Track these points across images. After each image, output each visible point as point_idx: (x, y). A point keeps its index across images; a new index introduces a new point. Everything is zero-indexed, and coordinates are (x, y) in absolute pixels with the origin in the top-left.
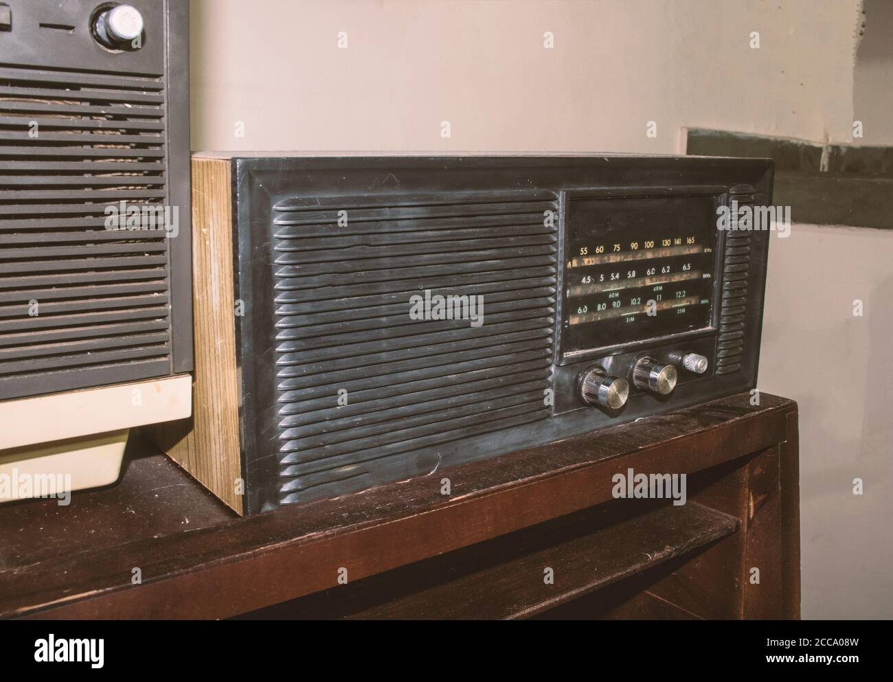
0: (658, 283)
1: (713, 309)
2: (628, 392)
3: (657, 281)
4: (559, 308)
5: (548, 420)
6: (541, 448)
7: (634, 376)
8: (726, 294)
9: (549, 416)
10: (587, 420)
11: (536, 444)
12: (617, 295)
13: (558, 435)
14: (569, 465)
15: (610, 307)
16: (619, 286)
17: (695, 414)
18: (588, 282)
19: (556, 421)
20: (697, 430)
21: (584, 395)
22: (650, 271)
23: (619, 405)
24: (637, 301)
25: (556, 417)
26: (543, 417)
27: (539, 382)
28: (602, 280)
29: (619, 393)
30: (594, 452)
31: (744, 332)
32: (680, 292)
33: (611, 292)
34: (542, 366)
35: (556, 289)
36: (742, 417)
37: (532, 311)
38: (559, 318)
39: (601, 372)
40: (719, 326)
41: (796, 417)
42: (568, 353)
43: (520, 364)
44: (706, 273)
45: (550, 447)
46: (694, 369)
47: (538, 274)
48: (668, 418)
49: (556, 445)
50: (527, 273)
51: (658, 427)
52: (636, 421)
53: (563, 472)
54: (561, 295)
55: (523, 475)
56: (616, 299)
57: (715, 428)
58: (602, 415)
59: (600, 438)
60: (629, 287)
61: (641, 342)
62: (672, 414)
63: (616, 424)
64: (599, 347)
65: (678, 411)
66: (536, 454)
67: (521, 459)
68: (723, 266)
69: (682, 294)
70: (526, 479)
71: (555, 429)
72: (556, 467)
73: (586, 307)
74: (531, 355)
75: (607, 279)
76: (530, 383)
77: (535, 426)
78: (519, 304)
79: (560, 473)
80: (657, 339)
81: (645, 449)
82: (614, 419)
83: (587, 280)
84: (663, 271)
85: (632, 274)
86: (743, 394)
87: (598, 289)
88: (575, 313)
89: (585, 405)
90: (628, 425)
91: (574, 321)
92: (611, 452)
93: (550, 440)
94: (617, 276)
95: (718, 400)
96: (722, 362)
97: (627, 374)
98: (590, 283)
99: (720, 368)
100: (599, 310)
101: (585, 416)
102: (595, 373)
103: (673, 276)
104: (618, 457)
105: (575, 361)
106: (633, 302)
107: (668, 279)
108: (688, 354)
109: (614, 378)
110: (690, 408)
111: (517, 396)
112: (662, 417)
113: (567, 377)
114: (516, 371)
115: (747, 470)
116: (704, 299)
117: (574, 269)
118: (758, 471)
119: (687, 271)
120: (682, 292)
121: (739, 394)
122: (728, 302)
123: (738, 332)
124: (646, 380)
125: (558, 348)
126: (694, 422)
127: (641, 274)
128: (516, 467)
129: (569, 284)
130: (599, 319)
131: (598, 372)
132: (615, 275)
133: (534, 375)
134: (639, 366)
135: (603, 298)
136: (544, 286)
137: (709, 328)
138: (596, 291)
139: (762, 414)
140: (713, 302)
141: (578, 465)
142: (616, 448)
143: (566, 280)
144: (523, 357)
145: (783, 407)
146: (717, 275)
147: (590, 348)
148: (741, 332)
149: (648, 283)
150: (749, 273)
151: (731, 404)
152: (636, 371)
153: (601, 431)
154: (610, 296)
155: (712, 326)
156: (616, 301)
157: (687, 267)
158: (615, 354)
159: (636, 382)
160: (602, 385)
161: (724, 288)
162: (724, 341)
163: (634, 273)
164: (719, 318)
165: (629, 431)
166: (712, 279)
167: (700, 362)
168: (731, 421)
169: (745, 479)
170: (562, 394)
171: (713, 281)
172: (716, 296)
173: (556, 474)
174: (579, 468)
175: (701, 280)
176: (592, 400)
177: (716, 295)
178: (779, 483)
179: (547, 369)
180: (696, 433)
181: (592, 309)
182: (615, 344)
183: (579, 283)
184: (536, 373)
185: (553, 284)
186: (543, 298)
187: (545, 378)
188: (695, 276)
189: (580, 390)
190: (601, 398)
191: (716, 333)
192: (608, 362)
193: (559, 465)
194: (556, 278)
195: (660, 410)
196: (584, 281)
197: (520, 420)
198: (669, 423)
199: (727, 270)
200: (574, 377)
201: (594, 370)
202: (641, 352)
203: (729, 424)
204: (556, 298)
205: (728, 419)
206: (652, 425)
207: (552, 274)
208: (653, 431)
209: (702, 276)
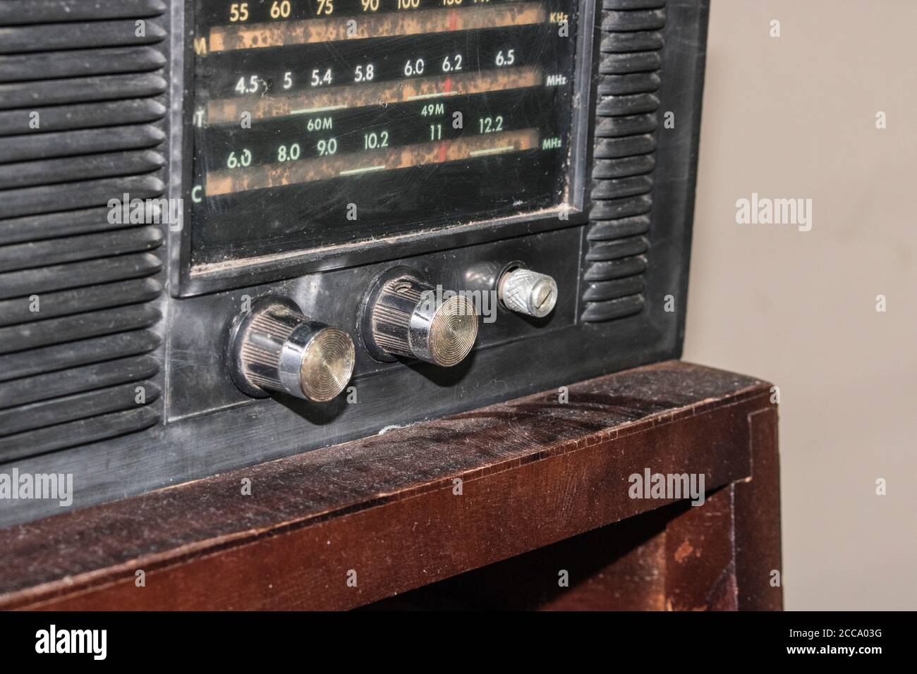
0: (436, 95)
1: (573, 161)
2: (352, 361)
3: (430, 91)
4: (176, 153)
5: (153, 432)
6: (136, 501)
7: (374, 323)
8: (605, 126)
9: (156, 422)
10: (258, 432)
11: (125, 492)
12: (328, 123)
13: (183, 469)
14: (197, 540)
15: (309, 152)
16: (336, 102)
17: (525, 415)
18: (253, 90)
19: (179, 433)
20: (525, 453)
21: (244, 370)
22: (413, 64)
23: (331, 391)
24: (380, 140)
25: (176, 423)
26: (139, 425)
27: (127, 337)
28: (286, 87)
29: (330, 362)
30: (265, 509)
31: (651, 219)
32: (489, 120)
33: (313, 116)
34: (134, 297)
35: (168, 105)
36: (639, 422)
37: (105, 158)
38: (176, 180)
39: (286, 312)
40: (588, 203)
41: (771, 419)
42: (203, 266)
43: (75, 293)
44: (554, 72)
45: (156, 498)
46: (523, 307)
47: (116, 66)
48: (460, 425)
49: (173, 495)
50: (85, 62)
51: (433, 447)
52: (381, 433)
53: (183, 558)
54: (179, 119)
55: (77, 568)
56: (325, 134)
57: (570, 447)
58: (295, 420)
59: (285, 475)
60: (360, 104)
61: (391, 240)
62: (470, 416)
63: (331, 442)
64: (285, 250)
65: (487, 409)
66: (120, 516)
67: (81, 528)
68: (596, 57)
69: (494, 125)
70: (84, 578)
71: (173, 456)
72: (163, 545)
73: (248, 153)
74: (105, 269)
75: (302, 82)
76: (104, 340)
77: (120, 448)
78: (69, 141)
79: (174, 560)
80: (432, 233)
81: (394, 497)
82: (325, 428)
83: (248, 85)
84: (446, 66)
85: (364, 73)
86: (648, 368)
87: (282, 108)
88: (219, 166)
89: (250, 396)
90: (359, 442)
91: (218, 186)
92: (308, 507)
93: (162, 480)
94: (328, 77)
95: (586, 383)
96: (596, 292)
97: (355, 318)
98: (259, 93)
99: (592, 306)
100: (281, 160)
101: (250, 421)
102: (273, 316)
103: (473, 79)
104: (324, 518)
105: (220, 286)
106: (370, 140)
107: (460, 86)
108: (511, 270)
109: (316, 326)
110: (517, 402)
111: (69, 373)
112: (446, 424)
113: (201, 326)
114: (63, 309)
115: (661, 551)
116: (550, 136)
117: (216, 57)
118: (683, 552)
119: (508, 67)
120: (494, 119)
121: (641, 369)
122: (609, 144)
123: (636, 219)
124: (401, 332)
125: (174, 253)
126: (521, 432)
127: (389, 73)
128: (64, 549)
129: (203, 93)
130: (285, 182)
131: (277, 313)
132: (321, 74)
133: (110, 319)
134: (388, 299)
135: (292, 130)
136: (133, 98)
137: (563, 209)
138: (274, 114)
139: (689, 412)
140: (572, 143)
141: (221, 539)
142: (322, 498)
143: (192, 81)
144: (84, 273)
145: (741, 396)
146: (581, 77)
147: (260, 254)
148: (645, 219)
149: (410, 95)
150: (660, 75)
151: (616, 391)
152: (380, 312)
153: (291, 459)
154: (311, 126)
155: (571, 203)
156: (327, 140)
157: (506, 59)
158: (328, 267)
159: (379, 339)
160: (289, 344)
161: (598, 111)
162: (600, 240)
163: (370, 69)
164: (588, 184)
165: (361, 456)
166: (570, 89)
167: (538, 289)
168: (609, 431)
169: (656, 572)
170: (191, 368)
171: (572, 93)
172: (579, 129)
173: (164, 563)
174: (226, 545)
175: (540, 90)
176: (266, 382)
177: (579, 127)
178: (733, 577)
179: (148, 306)
180: (524, 460)
181: (265, 156)
182: (326, 244)
183: (228, 92)
184: (118, 314)
185: (156, 94)
186: (133, 128)
187: (142, 327)
188: (528, 79)
189: (235, 358)
190: (284, 376)
191: (579, 221)
192: (309, 291)
193: (174, 541)
194: (167, 77)
195: (441, 406)
196: (240, 86)
197: (81, 432)
198: (458, 437)
199: (606, 64)
200: (221, 325)
201: (271, 308)
202: (391, 264)
203: (606, 438)
204: (166, 128)
205: (605, 426)
206: (417, 441)
207: (154, 68)
208: (419, 457)
209: (544, 80)
